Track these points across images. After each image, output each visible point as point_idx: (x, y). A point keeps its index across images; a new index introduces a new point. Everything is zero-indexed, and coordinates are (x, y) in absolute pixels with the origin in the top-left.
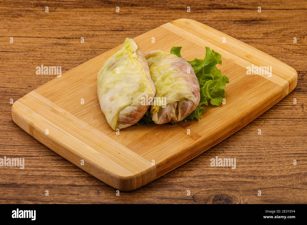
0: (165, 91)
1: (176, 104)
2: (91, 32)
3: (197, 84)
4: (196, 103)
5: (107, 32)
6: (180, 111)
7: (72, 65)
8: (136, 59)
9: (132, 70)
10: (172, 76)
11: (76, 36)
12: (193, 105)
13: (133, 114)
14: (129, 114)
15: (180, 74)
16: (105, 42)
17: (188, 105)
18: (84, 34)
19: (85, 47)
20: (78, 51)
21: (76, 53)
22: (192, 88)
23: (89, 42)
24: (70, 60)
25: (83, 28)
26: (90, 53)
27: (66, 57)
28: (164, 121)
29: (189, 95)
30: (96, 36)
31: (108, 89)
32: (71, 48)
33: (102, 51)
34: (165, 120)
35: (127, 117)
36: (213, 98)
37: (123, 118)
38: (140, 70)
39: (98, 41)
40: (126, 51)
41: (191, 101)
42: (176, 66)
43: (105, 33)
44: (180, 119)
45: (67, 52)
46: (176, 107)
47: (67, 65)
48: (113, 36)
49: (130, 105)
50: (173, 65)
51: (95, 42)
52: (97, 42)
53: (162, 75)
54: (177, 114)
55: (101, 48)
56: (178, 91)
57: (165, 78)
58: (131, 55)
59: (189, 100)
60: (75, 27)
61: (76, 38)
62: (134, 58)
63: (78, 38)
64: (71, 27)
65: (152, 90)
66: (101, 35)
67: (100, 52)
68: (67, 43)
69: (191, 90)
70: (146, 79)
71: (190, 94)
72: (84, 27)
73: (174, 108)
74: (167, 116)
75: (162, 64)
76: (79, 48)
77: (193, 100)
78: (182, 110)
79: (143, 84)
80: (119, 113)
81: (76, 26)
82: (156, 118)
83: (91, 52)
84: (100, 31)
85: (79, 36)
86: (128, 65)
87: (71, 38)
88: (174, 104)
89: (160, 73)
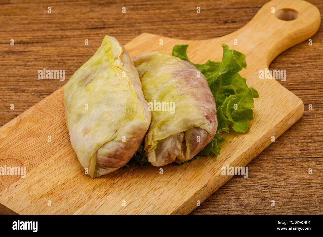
0: (165, 117)
1: (182, 136)
2: (59, 31)
3: (211, 103)
4: (212, 133)
5: (82, 32)
6: (188, 145)
7: (31, 84)
8: (121, 69)
9: (114, 86)
10: (175, 92)
11: (38, 39)
12: (208, 136)
13: (118, 153)
14: (113, 153)
15: (186, 89)
16: (79, 47)
18: (50, 35)
19: (50, 56)
20: (40, 61)
21: (37, 66)
22: (204, 109)
23: (56, 47)
24: (28, 77)
25: (48, 27)
26: (57, 63)
27: (24, 71)
28: (165, 162)
29: (201, 121)
30: (66, 38)
31: (80, 116)
32: (30, 57)
33: (74, 60)
34: (167, 159)
35: (109, 158)
36: (236, 121)
37: (104, 160)
38: (127, 86)
39: (68, 46)
40: (106, 57)
41: (204, 130)
42: (180, 77)
43: (79, 32)
44: (189, 156)
45: (23, 63)
46: (182, 139)
47: (24, 84)
48: (89, 37)
49: (113, 140)
50: (175, 75)
51: (65, 48)
52: (68, 48)
53: (159, 91)
54: (184, 149)
55: (72, 55)
56: (184, 116)
57: (164, 95)
58: (114, 62)
59: (202, 129)
60: (37, 26)
61: (37, 42)
62: (118, 67)
63: (41, 43)
64: (30, 26)
65: (146, 116)
66: (74, 37)
67: (71, 61)
68: (24, 50)
69: (203, 114)
70: (136, 100)
71: (202, 119)
72: (49, 25)
73: (180, 141)
74: (169, 154)
75: (159, 74)
76: (41, 57)
77: (208, 128)
78: (190, 144)
79: (131, 107)
80: (97, 152)
81: (37, 24)
82: (152, 158)
83: (59, 63)
84: (72, 31)
85: (42, 39)
86: (108, 78)
87: (31, 42)
88: (179, 136)
89: (157, 88)
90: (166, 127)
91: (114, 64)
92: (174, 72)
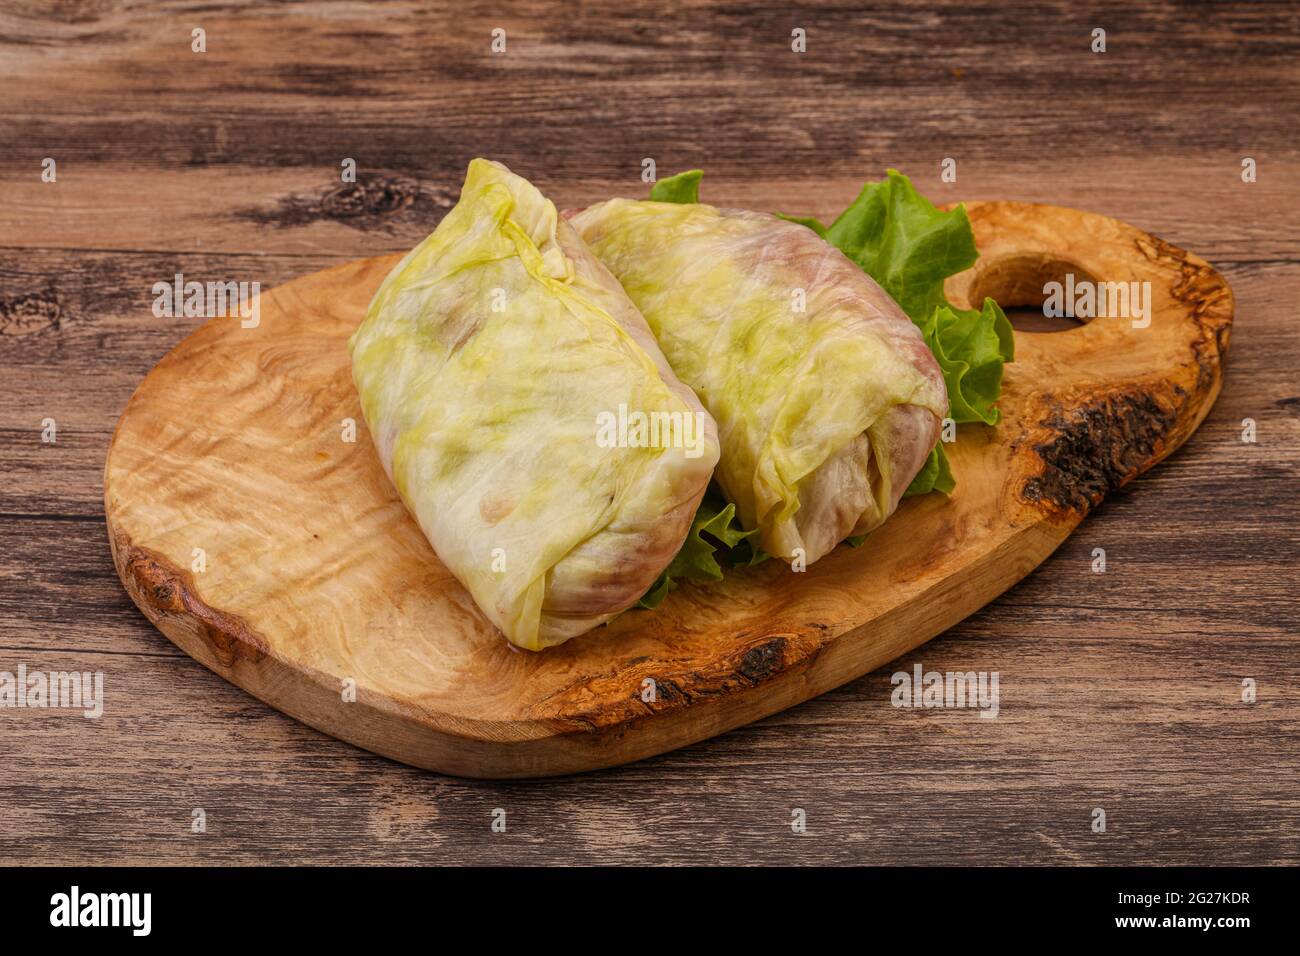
0: (792, 398)
1: (864, 446)
6: (885, 467)
8: (573, 284)
10: (783, 317)
12: (936, 424)
15: (815, 294)
17: (917, 430)
22: (903, 342)
28: (830, 543)
29: (906, 383)
34: (834, 531)
41: (924, 407)
42: (771, 266)
46: (866, 457)
50: (749, 262)
53: (723, 327)
54: (876, 484)
56: (854, 380)
57: (751, 334)
58: (538, 260)
59: (916, 407)
62: (562, 280)
69: (905, 358)
71: (907, 376)
73: (861, 465)
74: (839, 514)
75: (689, 275)
77: (932, 400)
78: (893, 464)
82: (792, 543)
88: (855, 448)
89: (708, 318)
90: (804, 429)
91: (542, 269)
92: (740, 255)
